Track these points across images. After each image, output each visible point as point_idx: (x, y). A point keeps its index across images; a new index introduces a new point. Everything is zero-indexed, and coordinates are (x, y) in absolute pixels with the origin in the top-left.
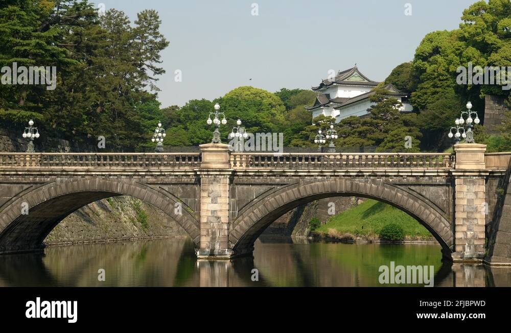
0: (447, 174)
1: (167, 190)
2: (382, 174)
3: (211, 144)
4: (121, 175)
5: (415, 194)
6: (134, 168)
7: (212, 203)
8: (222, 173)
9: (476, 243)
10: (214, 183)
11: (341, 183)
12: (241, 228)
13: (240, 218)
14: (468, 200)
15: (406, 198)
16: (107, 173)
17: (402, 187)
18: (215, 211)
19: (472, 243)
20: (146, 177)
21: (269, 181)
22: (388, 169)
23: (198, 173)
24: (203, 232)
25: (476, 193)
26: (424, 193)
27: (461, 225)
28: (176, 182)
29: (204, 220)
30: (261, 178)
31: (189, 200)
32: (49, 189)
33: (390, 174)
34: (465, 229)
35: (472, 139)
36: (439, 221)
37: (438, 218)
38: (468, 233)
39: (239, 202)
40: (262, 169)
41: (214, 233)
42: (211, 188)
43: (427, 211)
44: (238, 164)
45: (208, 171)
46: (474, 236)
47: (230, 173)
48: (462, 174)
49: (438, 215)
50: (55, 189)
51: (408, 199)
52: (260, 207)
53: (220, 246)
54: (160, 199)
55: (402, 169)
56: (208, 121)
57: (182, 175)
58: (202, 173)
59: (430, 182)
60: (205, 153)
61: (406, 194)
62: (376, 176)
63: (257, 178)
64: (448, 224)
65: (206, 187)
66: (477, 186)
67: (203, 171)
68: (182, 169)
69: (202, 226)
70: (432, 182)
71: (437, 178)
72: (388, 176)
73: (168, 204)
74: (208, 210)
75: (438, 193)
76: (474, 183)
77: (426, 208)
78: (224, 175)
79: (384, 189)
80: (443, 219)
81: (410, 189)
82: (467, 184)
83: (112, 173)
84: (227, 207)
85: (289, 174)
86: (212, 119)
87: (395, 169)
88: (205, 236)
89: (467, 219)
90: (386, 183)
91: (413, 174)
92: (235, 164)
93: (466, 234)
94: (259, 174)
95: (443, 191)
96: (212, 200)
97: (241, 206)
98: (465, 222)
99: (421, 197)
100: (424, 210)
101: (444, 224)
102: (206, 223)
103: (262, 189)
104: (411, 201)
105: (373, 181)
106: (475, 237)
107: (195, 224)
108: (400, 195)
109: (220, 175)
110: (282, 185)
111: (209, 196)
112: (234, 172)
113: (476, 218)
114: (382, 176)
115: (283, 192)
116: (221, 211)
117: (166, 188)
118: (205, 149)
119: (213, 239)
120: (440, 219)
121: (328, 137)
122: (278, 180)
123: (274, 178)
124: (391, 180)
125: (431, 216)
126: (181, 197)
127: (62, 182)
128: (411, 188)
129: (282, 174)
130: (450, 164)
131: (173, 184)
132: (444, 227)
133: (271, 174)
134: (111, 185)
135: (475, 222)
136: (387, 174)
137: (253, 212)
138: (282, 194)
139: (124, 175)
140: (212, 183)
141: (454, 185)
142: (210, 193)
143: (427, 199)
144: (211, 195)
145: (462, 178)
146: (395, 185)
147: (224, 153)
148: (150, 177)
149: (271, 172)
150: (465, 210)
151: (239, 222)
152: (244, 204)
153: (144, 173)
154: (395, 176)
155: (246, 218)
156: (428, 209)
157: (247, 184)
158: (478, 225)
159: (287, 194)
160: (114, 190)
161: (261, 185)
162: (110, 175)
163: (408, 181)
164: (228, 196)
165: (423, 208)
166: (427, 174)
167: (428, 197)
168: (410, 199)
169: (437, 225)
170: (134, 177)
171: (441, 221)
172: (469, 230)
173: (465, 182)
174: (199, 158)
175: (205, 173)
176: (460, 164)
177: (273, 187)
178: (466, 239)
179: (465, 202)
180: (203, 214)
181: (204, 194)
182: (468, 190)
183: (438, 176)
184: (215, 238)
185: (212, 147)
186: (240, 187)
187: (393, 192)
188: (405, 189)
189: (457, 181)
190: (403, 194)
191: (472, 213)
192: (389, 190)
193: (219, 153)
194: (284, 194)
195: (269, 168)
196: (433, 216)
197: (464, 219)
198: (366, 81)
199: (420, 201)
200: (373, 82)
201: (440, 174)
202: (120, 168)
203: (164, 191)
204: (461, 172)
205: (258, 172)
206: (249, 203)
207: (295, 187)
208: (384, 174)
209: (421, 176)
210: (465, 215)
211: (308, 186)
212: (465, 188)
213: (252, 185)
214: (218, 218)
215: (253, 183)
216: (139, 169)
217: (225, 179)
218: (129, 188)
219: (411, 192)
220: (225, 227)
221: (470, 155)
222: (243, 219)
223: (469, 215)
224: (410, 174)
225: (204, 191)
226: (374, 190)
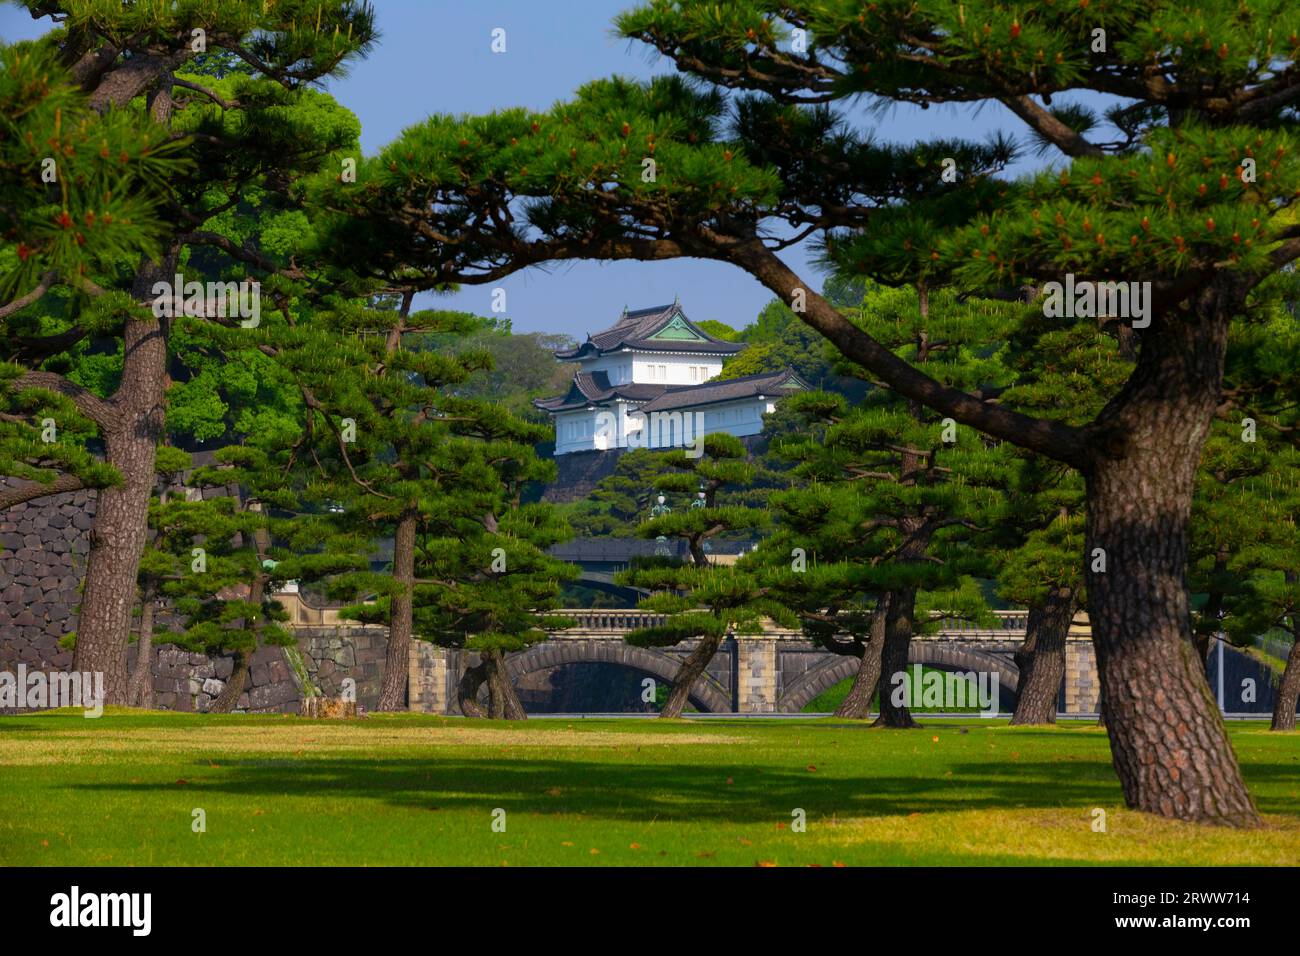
2: (972, 638)
7: (754, 676)
8: (767, 637)
10: (756, 650)
11: (919, 650)
13: (787, 697)
14: (1082, 673)
15: (1002, 669)
16: (608, 637)
17: (997, 656)
18: (757, 687)
23: (736, 638)
27: (1073, 704)
29: (742, 699)
31: (720, 673)
32: (529, 660)
33: (982, 638)
42: (752, 657)
45: (749, 635)
47: (779, 638)
48: (1074, 639)
50: (538, 659)
51: (1005, 671)
52: (814, 682)
55: (997, 633)
58: (742, 637)
61: (1002, 664)
62: (963, 640)
63: (809, 643)
65: (747, 656)
66: (1093, 653)
67: (743, 635)
69: (741, 708)
72: (980, 641)
74: (748, 686)
76: (1088, 650)
78: (770, 640)
79: (974, 658)
82: (1080, 651)
83: (616, 637)
84: (773, 683)
87: (989, 632)
89: (1080, 696)
90: (977, 650)
91: (1012, 639)
96: (754, 673)
97: (788, 681)
98: (1076, 699)
102: (747, 704)
103: (816, 658)
104: (1009, 673)
105: (961, 648)
108: (995, 666)
109: (765, 639)
111: (749, 668)
112: (782, 636)
113: (1089, 695)
114: (972, 640)
115: (844, 661)
116: (765, 687)
124: (983, 646)
127: (546, 648)
128: (1009, 656)
134: (615, 652)
135: (1088, 699)
136: (978, 638)
137: (806, 689)
138: (842, 665)
140: (754, 651)
142: (752, 664)
144: (752, 666)
145: (1074, 643)
146: (987, 652)
150: (1078, 684)
152: (792, 678)
154: (988, 641)
155: (796, 697)
157: (795, 652)
158: (1092, 704)
159: (850, 665)
160: (619, 659)
161: (814, 652)
162: (613, 639)
163: (1005, 648)
164: (774, 667)
168: (1007, 671)
173: (1078, 649)
175: (745, 637)
177: (830, 655)
179: (1078, 675)
180: (742, 691)
181: (742, 665)
182: (1081, 659)
186: (787, 656)
187: (987, 662)
188: (1001, 658)
189: (1067, 648)
190: (998, 665)
191: (1086, 689)
192: (980, 659)
194: (845, 665)
197: (1076, 696)
198: (702, 340)
202: (626, 630)
204: (1073, 636)
206: (800, 677)
208: (975, 638)
212: (1077, 657)
213: (803, 652)
214: (762, 696)
215: (804, 650)
217: (771, 646)
218: (639, 656)
219: (1008, 662)
220: (771, 708)
223: (1082, 691)
224: (1007, 639)
225: (743, 661)
226: (961, 659)
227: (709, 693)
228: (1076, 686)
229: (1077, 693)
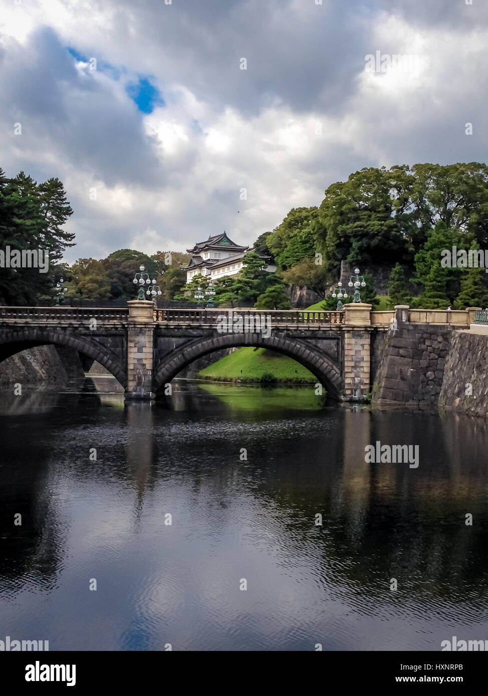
0: (338, 329)
1: (98, 340)
2: (283, 328)
3: (137, 301)
4: (58, 327)
5: (310, 345)
6: (68, 321)
7: (138, 352)
8: (147, 326)
9: (362, 387)
10: (140, 335)
11: (249, 336)
12: (163, 374)
13: (163, 365)
14: (356, 351)
15: (304, 349)
16: (44, 325)
17: (301, 340)
18: (141, 359)
19: (359, 388)
20: (80, 329)
21: (187, 333)
22: (289, 324)
23: (126, 326)
24: (130, 378)
25: (363, 345)
26: (319, 345)
27: (350, 372)
28: (106, 334)
29: (131, 367)
30: (180, 330)
31: (118, 349)
33: (291, 328)
34: (352, 375)
35: (360, 300)
36: (331, 368)
37: (330, 366)
38: (356, 379)
39: (160, 352)
40: (181, 323)
41: (140, 379)
42: (137, 339)
43: (321, 360)
44: (160, 319)
45: (135, 324)
46: (360, 381)
47: (155, 326)
48: (351, 329)
49: (330, 363)
51: (305, 350)
52: (179, 356)
53: (145, 389)
54: (92, 349)
55: (300, 325)
56: (134, 280)
57: (112, 328)
58: (130, 326)
59: (324, 336)
60: (132, 309)
61: (304, 345)
62: (279, 330)
63: (176, 330)
64: (338, 371)
65: (133, 339)
66: (364, 339)
67: (131, 324)
68: (112, 322)
69: (129, 372)
70: (326, 335)
71: (330, 332)
72: (289, 330)
73: (99, 354)
74: (134, 359)
75: (330, 344)
76: (361, 336)
77: (321, 358)
78: (149, 328)
79: (285, 341)
80: (334, 367)
81: (307, 342)
82: (356, 337)
83: (49, 325)
84: (151, 356)
85: (205, 327)
86: (138, 279)
87: (295, 325)
88: (132, 381)
89: (355, 367)
90: (288, 336)
91: (310, 329)
92: (157, 317)
93: (354, 380)
94: (178, 327)
95: (335, 343)
96: (138, 350)
97: (162, 355)
98: (353, 369)
99: (316, 348)
100: (319, 360)
101: (336, 371)
102: (133, 370)
103: (181, 340)
104: (308, 351)
105: (277, 335)
106: (361, 383)
107: (123, 370)
108: (299, 346)
109: (145, 327)
110: (198, 337)
111: (135, 346)
112: (158, 326)
113: (362, 367)
114: (284, 330)
115: (199, 343)
116: (146, 359)
117: (97, 339)
118: (133, 305)
119: (139, 384)
120: (332, 367)
121: (207, 293)
122: (195, 333)
123: (191, 331)
124: (291, 334)
125: (325, 364)
126: (110, 346)
128: (308, 340)
129: (199, 328)
130: (341, 321)
131: (103, 336)
132: (335, 374)
133: (189, 327)
134: (48, 335)
135: (362, 369)
136: (288, 328)
137: (174, 361)
138: (198, 345)
139: (60, 327)
140: (138, 335)
141: (343, 337)
142: (137, 344)
143: (322, 350)
144: (137, 345)
145: (351, 332)
146: (294, 338)
147: (149, 309)
148: (82, 329)
149: (189, 325)
150: (354, 359)
151: (161, 369)
152: (166, 353)
153: (77, 326)
154: (295, 330)
155: (167, 366)
156: (322, 359)
157: (168, 336)
158: (363, 372)
159: (202, 345)
160: (51, 339)
161: (180, 337)
162: (47, 327)
163: (306, 334)
164: (152, 346)
165: (318, 358)
166: (321, 329)
167: (321, 348)
168: (307, 350)
169: (330, 371)
170: (69, 329)
171: (333, 369)
172: (357, 376)
173: (354, 336)
174: (127, 312)
175: (132, 326)
176: (348, 320)
177: (190, 339)
178: (354, 384)
179: (354, 353)
180: (130, 361)
181: (131, 344)
182: (356, 342)
183: (331, 330)
184: (141, 382)
185: (139, 303)
186: (161, 339)
187: (293, 344)
188: (303, 342)
189: (346, 335)
190: (301, 346)
191: (360, 362)
192: (289, 342)
193: (144, 309)
194: (200, 345)
195: (187, 323)
196: (326, 365)
197: (352, 367)
198: (233, 245)
199: (315, 352)
200: (239, 246)
201: (333, 329)
202: (56, 321)
203: (95, 342)
204: (351, 327)
205: (178, 325)
206: (170, 353)
207: (209, 339)
208: (286, 328)
209: (316, 330)
210: (352, 364)
211: (220, 338)
212: (353, 341)
213: (173, 336)
214: (144, 365)
215: (173, 335)
216: (73, 322)
217: (149, 332)
218: (64, 338)
219: (308, 344)
220: (150, 373)
221: (358, 314)
222: (164, 367)
223: (357, 364)
224: (307, 329)
225: (131, 341)
226: (277, 342)
227: (110, 362)
228: (352, 361)
229: (353, 365)
